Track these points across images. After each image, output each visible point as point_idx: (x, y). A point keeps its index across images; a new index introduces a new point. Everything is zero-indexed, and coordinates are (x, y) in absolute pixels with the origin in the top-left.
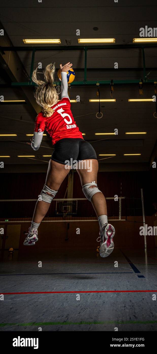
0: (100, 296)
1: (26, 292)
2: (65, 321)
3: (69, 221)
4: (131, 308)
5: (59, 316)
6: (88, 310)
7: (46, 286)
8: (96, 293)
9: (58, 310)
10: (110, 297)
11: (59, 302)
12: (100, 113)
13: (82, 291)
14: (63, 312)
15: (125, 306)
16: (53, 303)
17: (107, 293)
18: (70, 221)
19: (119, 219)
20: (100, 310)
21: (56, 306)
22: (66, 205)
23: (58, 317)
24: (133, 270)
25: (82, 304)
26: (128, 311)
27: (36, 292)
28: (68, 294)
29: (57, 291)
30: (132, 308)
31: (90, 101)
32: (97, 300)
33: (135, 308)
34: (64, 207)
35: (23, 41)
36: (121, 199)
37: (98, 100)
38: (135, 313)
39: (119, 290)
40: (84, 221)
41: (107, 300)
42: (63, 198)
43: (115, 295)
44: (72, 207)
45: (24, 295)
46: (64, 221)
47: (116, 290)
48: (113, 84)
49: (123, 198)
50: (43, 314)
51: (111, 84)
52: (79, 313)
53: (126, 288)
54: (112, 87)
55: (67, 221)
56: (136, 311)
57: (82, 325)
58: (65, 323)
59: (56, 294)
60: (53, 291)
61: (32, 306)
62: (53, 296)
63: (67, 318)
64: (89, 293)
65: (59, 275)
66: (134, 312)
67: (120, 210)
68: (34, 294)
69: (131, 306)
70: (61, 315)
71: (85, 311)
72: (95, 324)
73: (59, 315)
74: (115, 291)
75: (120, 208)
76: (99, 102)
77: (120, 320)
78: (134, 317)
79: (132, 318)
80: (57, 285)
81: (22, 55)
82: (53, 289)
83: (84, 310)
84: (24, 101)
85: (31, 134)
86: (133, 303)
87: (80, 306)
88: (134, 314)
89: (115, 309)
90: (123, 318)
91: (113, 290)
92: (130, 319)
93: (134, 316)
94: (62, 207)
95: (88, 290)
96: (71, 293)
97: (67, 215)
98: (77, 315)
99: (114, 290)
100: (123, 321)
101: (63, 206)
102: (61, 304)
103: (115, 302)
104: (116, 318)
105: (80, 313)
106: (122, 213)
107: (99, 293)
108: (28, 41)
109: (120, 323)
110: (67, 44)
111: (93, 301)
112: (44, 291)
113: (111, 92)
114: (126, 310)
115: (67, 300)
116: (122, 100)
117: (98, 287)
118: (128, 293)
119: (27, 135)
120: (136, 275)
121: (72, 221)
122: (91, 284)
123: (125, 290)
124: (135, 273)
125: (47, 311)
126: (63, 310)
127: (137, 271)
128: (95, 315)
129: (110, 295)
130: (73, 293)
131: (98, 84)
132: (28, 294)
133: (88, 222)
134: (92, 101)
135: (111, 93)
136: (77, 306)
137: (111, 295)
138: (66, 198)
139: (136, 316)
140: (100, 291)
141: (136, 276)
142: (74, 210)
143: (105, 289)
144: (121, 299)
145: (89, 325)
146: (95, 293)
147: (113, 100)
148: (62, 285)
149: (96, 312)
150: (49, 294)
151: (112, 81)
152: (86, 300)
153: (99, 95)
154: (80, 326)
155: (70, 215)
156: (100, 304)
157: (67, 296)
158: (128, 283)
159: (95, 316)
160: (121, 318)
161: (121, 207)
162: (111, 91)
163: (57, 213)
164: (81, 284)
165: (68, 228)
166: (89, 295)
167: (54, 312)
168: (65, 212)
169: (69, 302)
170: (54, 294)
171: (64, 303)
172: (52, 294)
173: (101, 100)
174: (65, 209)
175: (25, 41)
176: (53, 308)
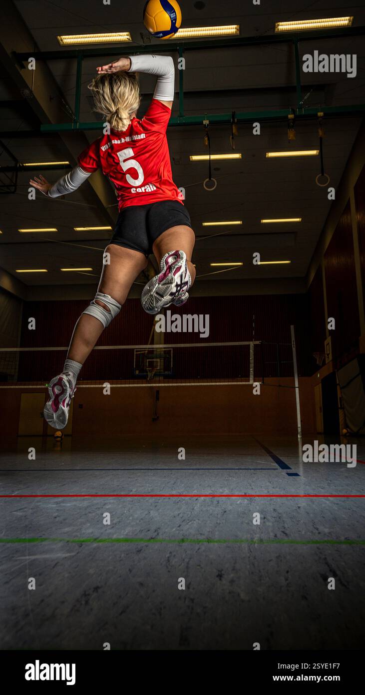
0: (217, 503)
1: (83, 494)
2: (153, 537)
3: (157, 385)
4: (276, 521)
5: (142, 531)
6: (195, 522)
7: (118, 486)
8: (211, 497)
9: (140, 521)
10: (237, 504)
11: (143, 509)
12: (212, 179)
13: (184, 494)
14: (149, 524)
15: (264, 518)
16: (131, 511)
17: (229, 497)
18: (160, 385)
19: (249, 382)
20: (217, 523)
21: (136, 516)
22: (153, 358)
23: (140, 531)
24: (277, 465)
25: (184, 513)
26: (270, 524)
27: (100, 494)
28: (158, 498)
29: (138, 494)
30: (278, 521)
31: (191, 159)
32: (212, 508)
33: (283, 521)
34: (149, 362)
35: (58, 41)
36: (254, 345)
37: (206, 157)
38: (285, 528)
39: (253, 494)
40: (185, 386)
41: (231, 508)
42: (146, 344)
43: (246, 500)
44: (162, 361)
45: (79, 498)
46: (149, 385)
47: (247, 494)
48: (236, 120)
49: (258, 342)
50: (113, 527)
51: (232, 121)
52: (179, 526)
53: (266, 492)
54: (234, 128)
55: (154, 385)
56: (286, 526)
57: (184, 544)
58: (152, 540)
59: (136, 497)
60: (131, 494)
61: (94, 514)
62: (131, 501)
63: (156, 534)
64: (197, 498)
65: (142, 471)
66: (283, 526)
67: (252, 365)
68: (98, 498)
69: (276, 517)
70: (145, 529)
71: (189, 524)
72: (208, 542)
73: (142, 529)
74: (245, 496)
75: (252, 361)
76: (210, 161)
77: (256, 538)
78: (282, 534)
79: (278, 535)
80: (138, 485)
81: (57, 68)
82: (132, 491)
83: (188, 522)
84: (67, 163)
85: (84, 227)
86: (279, 514)
87: (181, 515)
88: (283, 530)
89: (246, 521)
90: (262, 535)
91: (240, 494)
92: (276, 536)
93: (283, 532)
94: (145, 361)
95: (195, 492)
96: (164, 497)
97: (155, 375)
98: (174, 529)
99: (243, 494)
100: (261, 540)
101: (148, 360)
102: (146, 512)
103: (246, 511)
104: (249, 535)
105: (181, 526)
106: (254, 371)
107: (216, 498)
108: (68, 39)
109: (257, 542)
110: (144, 42)
111: (204, 509)
112: (115, 494)
113: (231, 137)
114: (267, 523)
115: (156, 506)
116: (254, 156)
117: (213, 489)
118: (269, 498)
119: (75, 229)
120: (284, 472)
121: (163, 385)
122: (200, 485)
123: (264, 494)
124: (281, 469)
125: (120, 522)
126: (149, 522)
127: (284, 466)
128: (208, 530)
129: (237, 501)
130: (168, 497)
131: (206, 122)
132: (86, 497)
133: (192, 386)
134: (195, 158)
135: (233, 138)
136: (175, 517)
137: (239, 500)
138: (152, 343)
139: (287, 532)
140: (217, 494)
141: (283, 474)
142: (166, 367)
143: (227, 491)
144: (258, 507)
145: (198, 544)
146: (207, 497)
147: (237, 156)
148: (148, 485)
149: (210, 525)
150: (123, 497)
151: (233, 116)
152: (192, 508)
153: (209, 143)
154: (180, 546)
155: (160, 375)
156: (217, 514)
157: (157, 501)
158: (268, 484)
159: (209, 532)
160: (258, 535)
161: (254, 359)
162: (233, 134)
163: (137, 372)
164: (183, 485)
165: (158, 399)
166: (197, 501)
167: (132, 523)
168: (151, 371)
169: (160, 510)
170: (132, 497)
171: (151, 512)
172: (129, 498)
173: (213, 157)
174: (151, 364)
175: (62, 40)
176: (131, 518)
